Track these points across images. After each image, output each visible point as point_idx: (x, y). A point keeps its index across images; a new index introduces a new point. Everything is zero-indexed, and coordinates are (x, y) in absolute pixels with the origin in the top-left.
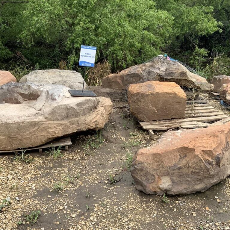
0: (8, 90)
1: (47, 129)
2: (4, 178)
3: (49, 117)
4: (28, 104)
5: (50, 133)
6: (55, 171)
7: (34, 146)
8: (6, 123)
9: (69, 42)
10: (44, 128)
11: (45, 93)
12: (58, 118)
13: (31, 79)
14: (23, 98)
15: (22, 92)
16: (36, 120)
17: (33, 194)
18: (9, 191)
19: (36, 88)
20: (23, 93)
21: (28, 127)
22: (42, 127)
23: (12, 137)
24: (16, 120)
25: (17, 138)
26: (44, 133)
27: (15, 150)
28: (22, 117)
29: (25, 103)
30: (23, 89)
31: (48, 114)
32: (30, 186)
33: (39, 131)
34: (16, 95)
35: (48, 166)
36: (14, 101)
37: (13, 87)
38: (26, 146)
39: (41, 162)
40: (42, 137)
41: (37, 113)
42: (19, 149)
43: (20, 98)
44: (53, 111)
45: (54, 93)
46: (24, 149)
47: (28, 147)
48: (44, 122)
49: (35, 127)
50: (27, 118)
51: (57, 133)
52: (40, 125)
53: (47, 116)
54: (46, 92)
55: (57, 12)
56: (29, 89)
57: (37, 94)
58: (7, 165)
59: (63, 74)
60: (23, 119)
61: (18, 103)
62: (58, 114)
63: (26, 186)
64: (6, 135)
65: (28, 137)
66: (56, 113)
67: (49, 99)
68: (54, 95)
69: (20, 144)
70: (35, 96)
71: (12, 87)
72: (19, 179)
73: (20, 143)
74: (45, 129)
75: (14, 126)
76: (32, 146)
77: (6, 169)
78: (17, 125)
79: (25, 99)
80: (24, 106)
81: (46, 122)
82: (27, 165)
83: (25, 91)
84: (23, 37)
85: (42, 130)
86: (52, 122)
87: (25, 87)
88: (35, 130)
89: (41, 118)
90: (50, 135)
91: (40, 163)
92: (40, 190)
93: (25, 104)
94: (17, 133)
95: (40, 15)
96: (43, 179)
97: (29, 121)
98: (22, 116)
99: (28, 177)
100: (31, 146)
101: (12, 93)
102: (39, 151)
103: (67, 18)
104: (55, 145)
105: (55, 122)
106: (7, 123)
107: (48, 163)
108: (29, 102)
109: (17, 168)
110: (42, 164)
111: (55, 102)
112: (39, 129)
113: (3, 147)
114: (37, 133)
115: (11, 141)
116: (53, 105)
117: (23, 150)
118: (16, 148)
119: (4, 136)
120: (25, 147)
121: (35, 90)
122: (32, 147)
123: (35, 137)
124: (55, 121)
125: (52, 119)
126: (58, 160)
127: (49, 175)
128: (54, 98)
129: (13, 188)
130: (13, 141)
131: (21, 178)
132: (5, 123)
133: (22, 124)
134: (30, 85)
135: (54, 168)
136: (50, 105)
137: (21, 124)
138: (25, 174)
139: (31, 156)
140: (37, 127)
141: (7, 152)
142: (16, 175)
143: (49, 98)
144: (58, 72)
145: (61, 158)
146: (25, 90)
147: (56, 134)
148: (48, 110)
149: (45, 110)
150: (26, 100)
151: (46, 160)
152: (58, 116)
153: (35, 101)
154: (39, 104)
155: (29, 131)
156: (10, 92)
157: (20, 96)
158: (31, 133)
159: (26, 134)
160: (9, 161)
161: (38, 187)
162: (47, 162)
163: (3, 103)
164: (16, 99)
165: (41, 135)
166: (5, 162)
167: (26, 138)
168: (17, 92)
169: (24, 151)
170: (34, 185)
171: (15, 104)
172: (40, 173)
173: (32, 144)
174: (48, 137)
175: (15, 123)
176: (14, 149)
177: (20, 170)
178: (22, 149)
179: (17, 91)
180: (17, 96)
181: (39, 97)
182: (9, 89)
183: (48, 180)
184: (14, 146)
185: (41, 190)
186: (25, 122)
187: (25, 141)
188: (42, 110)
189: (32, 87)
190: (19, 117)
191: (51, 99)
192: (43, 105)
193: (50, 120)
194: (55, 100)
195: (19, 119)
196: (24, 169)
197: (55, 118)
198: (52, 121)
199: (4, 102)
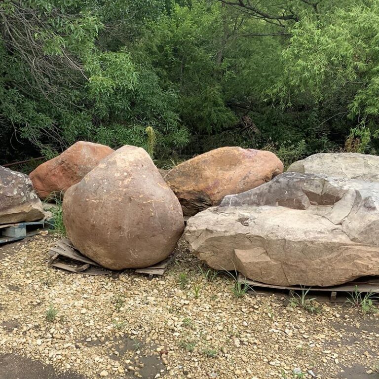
0: (287, 185)
1: (354, 259)
2: (279, 332)
3: (360, 238)
4: (316, 211)
5: (358, 267)
6: (368, 338)
7: (324, 286)
8: (284, 239)
9: (356, 104)
10: (349, 256)
11: (353, 195)
12: (375, 243)
13: (312, 167)
14: (310, 199)
15: (310, 190)
16: (334, 240)
17: (337, 371)
18: (294, 357)
19: (336, 185)
20: (312, 191)
21: (321, 251)
22: (345, 254)
23: (290, 263)
24: (301, 237)
25: (297, 267)
26: (346, 266)
27: (290, 286)
28: (310, 233)
29: (311, 209)
30: (313, 184)
31: (359, 233)
32: (328, 355)
33: (339, 261)
34: (300, 194)
35: (351, 324)
36: (295, 203)
37: (297, 180)
38: (312, 284)
39: (338, 316)
40: (344, 272)
41: (334, 230)
42: (298, 286)
43: (305, 200)
44: (368, 228)
45: (370, 197)
46: (307, 287)
47: (313, 285)
48: (349, 247)
49: (332, 253)
50: (319, 236)
51: (371, 269)
52: (342, 250)
53: (356, 236)
54: (355, 194)
55: (342, 53)
56: (323, 185)
57: (336, 196)
58: (278, 309)
59: (370, 162)
60: (312, 236)
61: (301, 207)
62: (376, 235)
63: (320, 353)
64: (280, 259)
65: (317, 269)
66: (373, 233)
67: (361, 206)
68: (370, 199)
69: (301, 278)
70: (332, 199)
71: (295, 180)
72: (304, 338)
73: (301, 275)
74: (351, 259)
75: (297, 246)
76: (322, 284)
77: (279, 317)
78: (302, 246)
79: (314, 203)
80: (311, 215)
81: (353, 247)
82: (313, 316)
83: (315, 189)
84: (273, 94)
85: (345, 260)
86: (364, 248)
87: (317, 181)
88: (332, 258)
89: (343, 239)
90: (357, 270)
91: (336, 317)
92: (348, 366)
93: (312, 211)
94: (300, 259)
95: (311, 57)
96: (349, 348)
97: (324, 240)
98: (311, 231)
99: (321, 340)
100: (319, 284)
101: (293, 190)
102: (331, 295)
103: (358, 63)
104: (362, 290)
105: (369, 249)
106: (286, 240)
107: (352, 320)
108: (319, 207)
109: (296, 319)
110: (340, 320)
111: (372, 212)
112: (339, 258)
113: (273, 279)
114: (335, 263)
115: (287, 270)
116: (370, 218)
117: (304, 289)
118: (293, 284)
119: (276, 260)
120: (308, 285)
121: (335, 188)
122: (321, 286)
123: (329, 270)
124: (370, 246)
125: (364, 242)
126: (369, 318)
127: (359, 343)
128: (372, 205)
129: (298, 352)
130: (290, 271)
131: (308, 338)
132: (282, 240)
133: (312, 245)
134: (326, 179)
135: (364, 331)
136: (363, 217)
137: (309, 245)
138: (312, 332)
139: (317, 302)
140: (335, 254)
141: (276, 287)
142: (297, 330)
143: (359, 205)
144: (361, 159)
145: (374, 315)
146: (316, 187)
147: (368, 270)
148: (359, 225)
149: (350, 225)
150: (314, 205)
151: (346, 313)
152: (375, 239)
153: (329, 207)
154: (338, 212)
155: (322, 258)
156: (290, 188)
157: (306, 196)
158: (323, 262)
159: (315, 263)
160: (279, 304)
161: (343, 360)
162: (349, 318)
163: (276, 206)
164: (299, 202)
165: (342, 268)
166: (274, 304)
167: (314, 270)
168: (302, 190)
169: (305, 291)
170: (336, 355)
171: (295, 209)
172: (341, 336)
173: (323, 281)
174: (354, 273)
175: (299, 242)
176: (288, 285)
177: (301, 322)
178: (303, 286)
179: (303, 188)
180: (302, 196)
181: (339, 201)
182: (290, 183)
183: (359, 350)
184: (289, 280)
185: (350, 366)
186: (316, 241)
187: (310, 274)
188: (344, 224)
189: (330, 182)
190: (305, 233)
191: (365, 206)
192: (347, 215)
193: (361, 243)
194: (374, 208)
195: (306, 236)
196: (309, 322)
197: (370, 240)
198: (364, 245)
199: (277, 203)
